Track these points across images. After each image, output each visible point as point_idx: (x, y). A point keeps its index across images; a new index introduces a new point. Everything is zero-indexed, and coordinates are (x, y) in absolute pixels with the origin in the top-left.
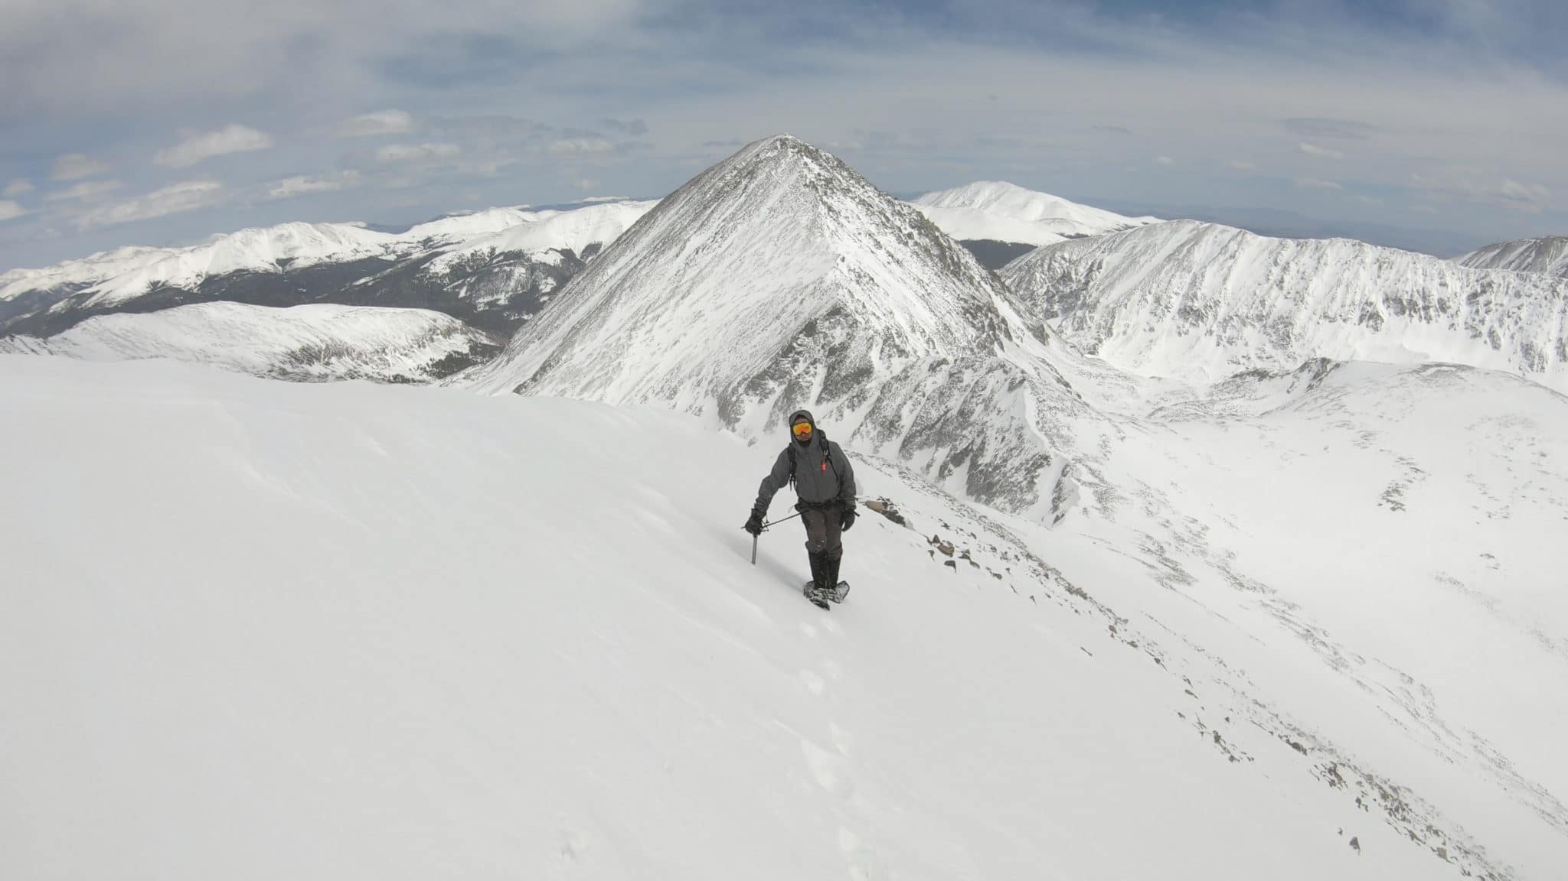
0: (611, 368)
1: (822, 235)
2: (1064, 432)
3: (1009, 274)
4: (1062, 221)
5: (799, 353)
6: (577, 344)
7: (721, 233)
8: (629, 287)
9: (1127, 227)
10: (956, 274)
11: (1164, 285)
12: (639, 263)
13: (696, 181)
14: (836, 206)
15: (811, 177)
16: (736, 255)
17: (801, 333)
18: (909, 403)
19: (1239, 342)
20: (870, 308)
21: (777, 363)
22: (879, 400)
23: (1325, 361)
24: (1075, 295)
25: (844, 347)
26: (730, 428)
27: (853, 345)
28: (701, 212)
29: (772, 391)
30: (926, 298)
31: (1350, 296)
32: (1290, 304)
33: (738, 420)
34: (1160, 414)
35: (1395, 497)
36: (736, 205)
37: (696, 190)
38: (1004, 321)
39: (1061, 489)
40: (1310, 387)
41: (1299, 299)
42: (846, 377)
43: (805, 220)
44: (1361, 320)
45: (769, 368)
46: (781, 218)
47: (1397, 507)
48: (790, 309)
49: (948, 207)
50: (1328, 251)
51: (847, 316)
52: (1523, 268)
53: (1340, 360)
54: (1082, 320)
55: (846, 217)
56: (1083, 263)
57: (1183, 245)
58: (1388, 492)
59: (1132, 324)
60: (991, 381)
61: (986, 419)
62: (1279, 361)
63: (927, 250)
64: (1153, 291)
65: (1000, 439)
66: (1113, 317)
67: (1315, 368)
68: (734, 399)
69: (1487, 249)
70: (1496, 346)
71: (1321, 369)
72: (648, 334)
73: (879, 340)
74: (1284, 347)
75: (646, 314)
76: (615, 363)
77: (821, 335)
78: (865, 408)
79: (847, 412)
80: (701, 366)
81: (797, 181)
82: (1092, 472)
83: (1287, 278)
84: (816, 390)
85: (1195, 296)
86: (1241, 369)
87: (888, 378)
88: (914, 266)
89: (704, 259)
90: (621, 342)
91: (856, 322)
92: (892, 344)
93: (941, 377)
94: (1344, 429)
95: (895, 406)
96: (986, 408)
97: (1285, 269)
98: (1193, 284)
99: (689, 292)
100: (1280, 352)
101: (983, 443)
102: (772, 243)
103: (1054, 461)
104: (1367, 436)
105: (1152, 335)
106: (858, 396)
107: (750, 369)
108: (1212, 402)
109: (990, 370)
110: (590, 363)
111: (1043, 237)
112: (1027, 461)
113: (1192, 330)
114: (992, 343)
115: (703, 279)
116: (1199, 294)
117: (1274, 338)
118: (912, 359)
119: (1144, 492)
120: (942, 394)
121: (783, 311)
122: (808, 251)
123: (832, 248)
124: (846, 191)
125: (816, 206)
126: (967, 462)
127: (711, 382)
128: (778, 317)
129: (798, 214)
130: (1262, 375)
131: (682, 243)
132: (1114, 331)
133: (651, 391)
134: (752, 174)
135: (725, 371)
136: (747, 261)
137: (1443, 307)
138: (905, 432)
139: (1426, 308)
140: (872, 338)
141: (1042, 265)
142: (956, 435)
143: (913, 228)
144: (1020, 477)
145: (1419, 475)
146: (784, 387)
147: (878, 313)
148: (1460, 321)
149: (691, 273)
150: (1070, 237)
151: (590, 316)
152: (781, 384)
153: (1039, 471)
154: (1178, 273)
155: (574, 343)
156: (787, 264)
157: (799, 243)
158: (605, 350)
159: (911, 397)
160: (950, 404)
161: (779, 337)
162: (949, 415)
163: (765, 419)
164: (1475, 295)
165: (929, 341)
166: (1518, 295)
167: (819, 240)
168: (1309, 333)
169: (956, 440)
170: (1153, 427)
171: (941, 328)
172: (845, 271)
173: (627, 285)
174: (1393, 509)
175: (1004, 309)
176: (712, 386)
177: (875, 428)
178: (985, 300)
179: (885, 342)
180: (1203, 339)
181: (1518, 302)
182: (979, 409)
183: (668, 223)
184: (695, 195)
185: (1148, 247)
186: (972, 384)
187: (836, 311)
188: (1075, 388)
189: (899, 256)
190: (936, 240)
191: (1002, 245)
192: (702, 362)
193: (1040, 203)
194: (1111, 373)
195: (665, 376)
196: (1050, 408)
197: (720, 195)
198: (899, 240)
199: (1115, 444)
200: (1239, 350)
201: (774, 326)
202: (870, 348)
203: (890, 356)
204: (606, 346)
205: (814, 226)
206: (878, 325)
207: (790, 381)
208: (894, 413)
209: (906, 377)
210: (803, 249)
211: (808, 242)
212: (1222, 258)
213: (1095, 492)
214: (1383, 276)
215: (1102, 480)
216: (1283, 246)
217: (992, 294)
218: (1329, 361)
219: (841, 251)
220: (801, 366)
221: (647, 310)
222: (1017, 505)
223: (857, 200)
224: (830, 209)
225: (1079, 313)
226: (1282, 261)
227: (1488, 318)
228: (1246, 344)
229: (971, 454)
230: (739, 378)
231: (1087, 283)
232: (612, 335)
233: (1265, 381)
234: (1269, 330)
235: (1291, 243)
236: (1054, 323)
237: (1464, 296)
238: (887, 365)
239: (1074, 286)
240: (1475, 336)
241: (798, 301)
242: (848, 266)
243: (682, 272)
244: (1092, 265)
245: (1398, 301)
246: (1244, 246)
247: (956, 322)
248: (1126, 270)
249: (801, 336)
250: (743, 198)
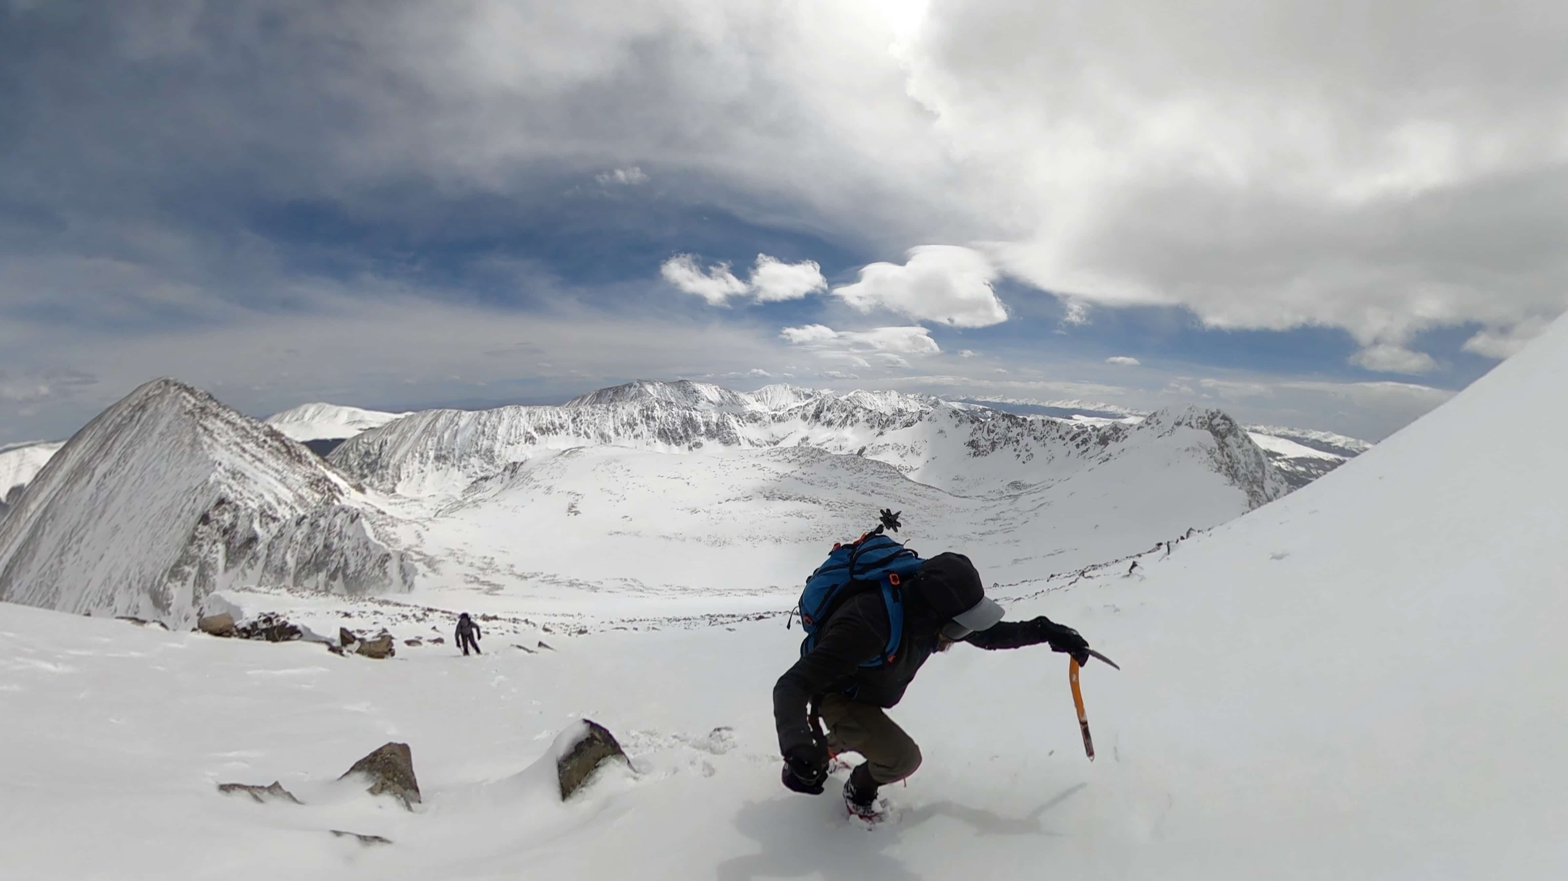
0: (50, 595)
1: (202, 449)
2: (393, 536)
3: (334, 455)
4: (360, 421)
5: (202, 539)
6: (14, 581)
7: (124, 458)
8: (51, 517)
9: (397, 419)
10: (300, 462)
11: (423, 447)
12: (57, 495)
13: (99, 418)
14: (210, 426)
15: (189, 407)
16: (137, 475)
17: (199, 523)
18: (289, 551)
19: (470, 466)
20: (246, 494)
21: (186, 552)
22: (268, 556)
23: (515, 463)
24: (375, 462)
25: (233, 526)
26: (166, 613)
27: (239, 523)
28: (104, 444)
29: (189, 574)
30: (283, 481)
31: (518, 432)
32: (490, 442)
33: (169, 605)
34: (440, 513)
35: (574, 509)
36: (131, 435)
37: (98, 427)
38: (336, 485)
39: (404, 570)
40: (512, 477)
41: (494, 438)
42: (240, 547)
43: (187, 440)
44: (526, 441)
45: (182, 556)
46: (169, 440)
47: (576, 513)
48: (187, 508)
49: (288, 422)
50: (504, 413)
51: (230, 503)
52: (592, 404)
53: (522, 460)
54: (383, 476)
55: (219, 434)
56: (376, 443)
57: (429, 423)
58: (570, 509)
59: (411, 471)
60: (338, 521)
61: (342, 545)
62: (492, 470)
63: (278, 450)
64: (418, 450)
65: (355, 553)
66: (399, 470)
67: (511, 468)
68: (162, 589)
69: (575, 399)
70: (589, 437)
71: (514, 468)
72: (76, 556)
73: (257, 515)
74: (492, 463)
75: (70, 539)
76: (53, 589)
77: (215, 522)
78: (261, 563)
79: (248, 571)
80: (128, 570)
81: (179, 411)
82: (418, 553)
83: (486, 429)
84: (221, 563)
85: (441, 448)
86: (474, 479)
87: (270, 538)
88: (271, 461)
89: (111, 482)
90: (54, 569)
91: (237, 506)
92: (267, 516)
93: (305, 527)
94: (537, 489)
95: (280, 556)
96: (340, 538)
97: (485, 425)
98: (439, 442)
99: (104, 512)
100: (491, 466)
101: (346, 560)
102: (165, 460)
103: (392, 554)
104: (549, 489)
105: (423, 474)
106: (252, 558)
107: (167, 562)
108: (466, 499)
109: (336, 514)
110: (30, 596)
111: (349, 433)
112: (377, 561)
113: (444, 466)
114: (332, 500)
115: (113, 500)
116: (443, 447)
117: (486, 460)
118: (283, 521)
119: (452, 553)
120: (309, 538)
121: (182, 510)
122: (193, 462)
123: (211, 457)
124: (217, 415)
125: (195, 428)
126: (340, 575)
127: (139, 581)
128: (179, 516)
129: (183, 435)
130: (486, 479)
131: (90, 472)
132: (402, 477)
133: (92, 604)
134: (143, 408)
135: (148, 569)
136: (147, 477)
137: (562, 426)
138: (292, 571)
139: (554, 429)
140: (251, 514)
141: (352, 449)
142: (327, 562)
143: (267, 436)
144: (377, 571)
145: (580, 497)
146: (197, 568)
147: (252, 497)
148: (570, 431)
149: (103, 494)
150: (365, 430)
151: (19, 551)
152: (194, 567)
153: (387, 564)
154: (430, 439)
155: (11, 580)
156: (179, 474)
157: (185, 457)
158: (40, 580)
159: (289, 547)
160: (317, 543)
161: (184, 531)
162: (318, 550)
163: (191, 597)
164: (575, 419)
165: (292, 508)
166: (593, 415)
167: (200, 453)
168: (503, 453)
169: (327, 565)
170: (441, 519)
171: (297, 498)
172: (223, 472)
173: (49, 515)
174: (575, 515)
175: (334, 478)
176: (140, 585)
177: (271, 576)
178: (321, 475)
179: (261, 514)
180: (451, 469)
181: (594, 417)
182: (336, 540)
183: (78, 457)
184: (99, 431)
185: (411, 427)
186: (327, 525)
187: (221, 502)
188: (389, 513)
189: (260, 456)
190: (283, 442)
191: (325, 441)
192: (127, 568)
193: (345, 412)
194: (407, 500)
195: (100, 587)
196: (380, 526)
197: (119, 429)
198: (258, 445)
199: (424, 534)
200: (470, 470)
201: (177, 524)
202: (252, 522)
203: (267, 524)
204: (40, 577)
205: (195, 443)
206: (254, 505)
207: (200, 562)
208: (281, 562)
209: (282, 535)
210: (189, 461)
211: (192, 456)
212: (452, 426)
213: (425, 563)
214: (532, 420)
215: (425, 555)
216: (481, 414)
217: (326, 471)
218: (517, 463)
219: (218, 458)
220: (206, 548)
221: (71, 535)
222: (384, 588)
223: (225, 421)
224: (205, 429)
225: (380, 472)
226: (482, 421)
227: (582, 427)
228: (473, 466)
229: (341, 571)
230: (161, 572)
231: (380, 454)
232: (45, 564)
233: (488, 481)
234: (483, 457)
235: (485, 413)
236: (367, 480)
237: (570, 420)
238: (267, 530)
239: (373, 457)
240: (578, 436)
241: (192, 500)
242: (224, 468)
243: (95, 496)
244: (382, 443)
245: (541, 429)
246: (462, 418)
247: (305, 492)
248: (401, 443)
249: (200, 526)
250: (138, 428)
